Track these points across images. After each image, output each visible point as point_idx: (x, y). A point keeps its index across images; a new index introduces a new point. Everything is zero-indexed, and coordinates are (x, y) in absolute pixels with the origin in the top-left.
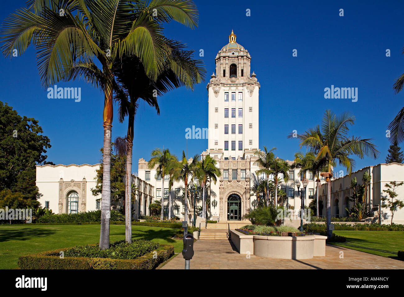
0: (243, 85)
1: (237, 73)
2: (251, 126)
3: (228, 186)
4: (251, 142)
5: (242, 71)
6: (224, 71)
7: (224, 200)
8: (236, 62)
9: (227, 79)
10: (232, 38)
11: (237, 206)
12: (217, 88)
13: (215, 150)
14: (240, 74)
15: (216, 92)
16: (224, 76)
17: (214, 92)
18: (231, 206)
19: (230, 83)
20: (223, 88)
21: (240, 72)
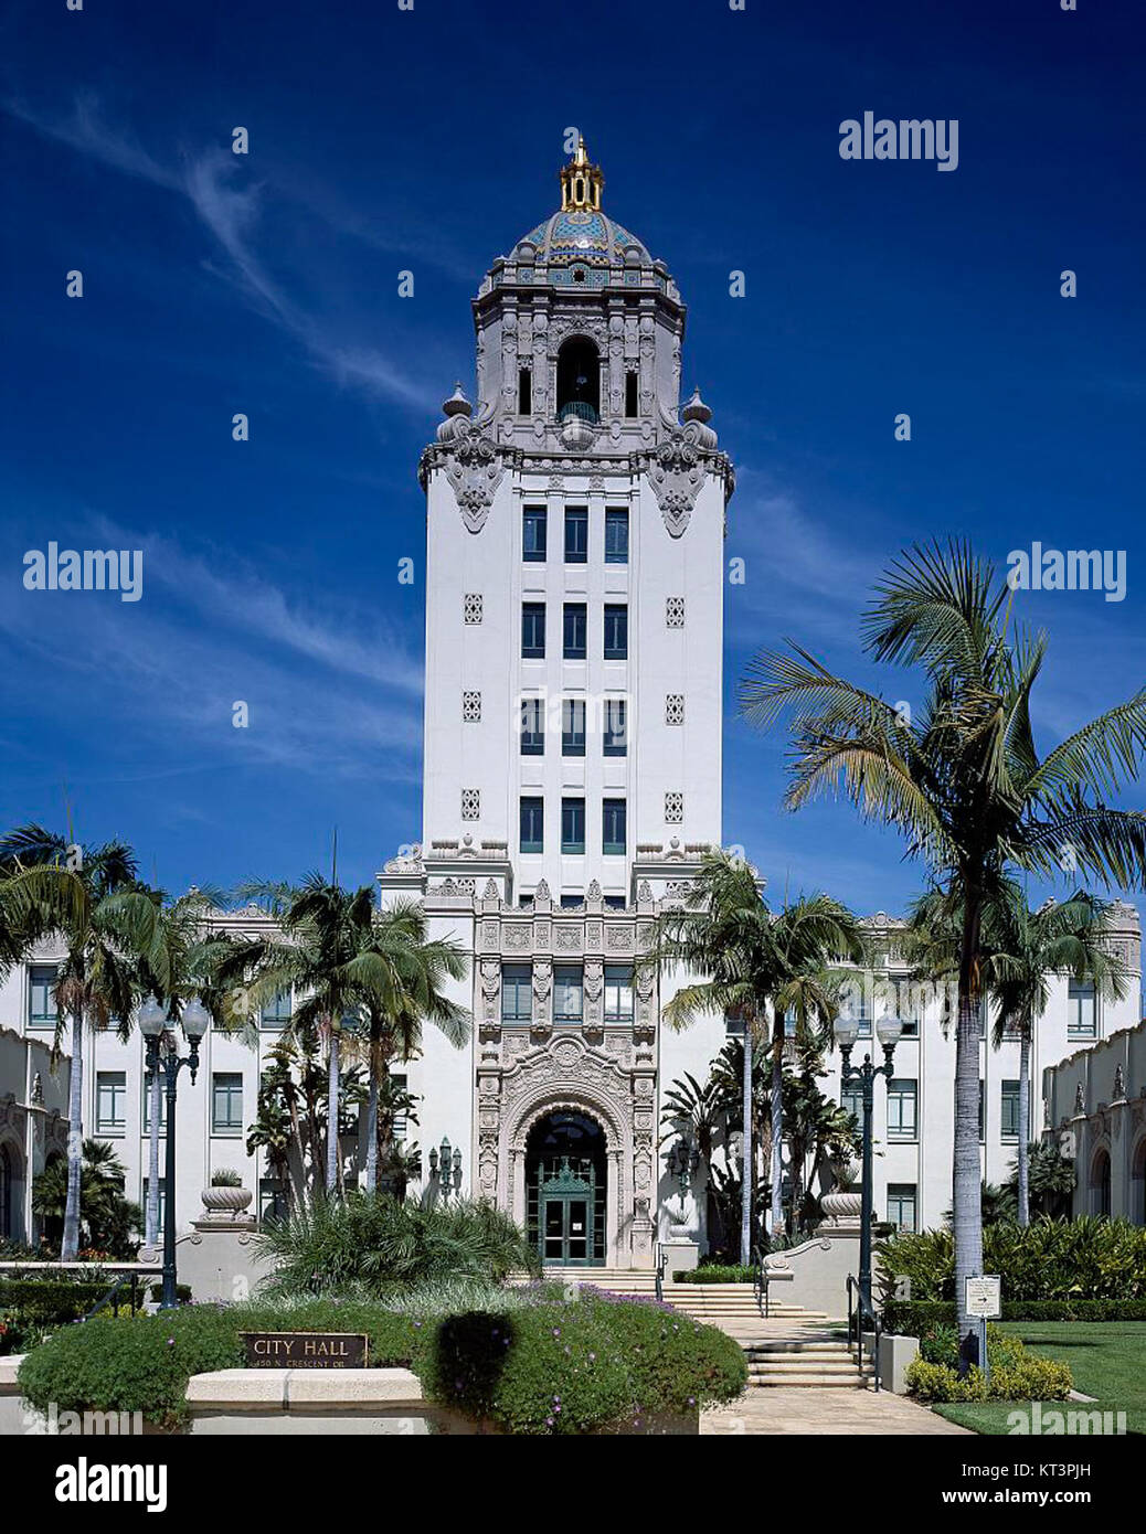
0: (634, 465)
1: (603, 395)
2: (675, 711)
3: (528, 1063)
4: (674, 808)
5: (632, 380)
6: (525, 378)
7: (503, 1148)
8: (597, 327)
9: (539, 429)
10: (580, 184)
11: (586, 1179)
12: (477, 477)
13: (460, 847)
14: (620, 404)
15: (473, 503)
16: (525, 408)
17: (460, 504)
18: (547, 1178)
19: (559, 449)
20: (510, 479)
21: (619, 386)
